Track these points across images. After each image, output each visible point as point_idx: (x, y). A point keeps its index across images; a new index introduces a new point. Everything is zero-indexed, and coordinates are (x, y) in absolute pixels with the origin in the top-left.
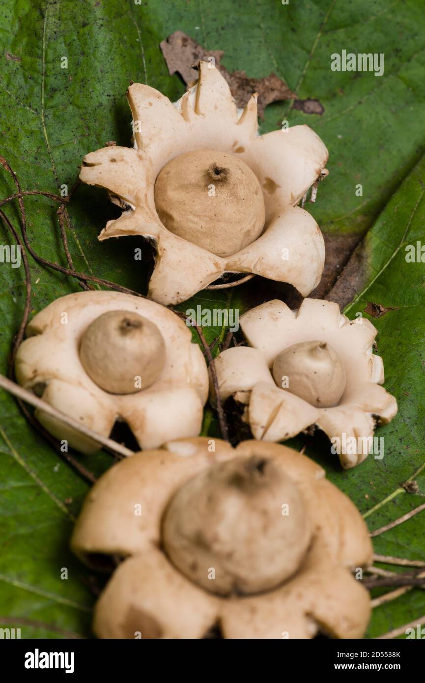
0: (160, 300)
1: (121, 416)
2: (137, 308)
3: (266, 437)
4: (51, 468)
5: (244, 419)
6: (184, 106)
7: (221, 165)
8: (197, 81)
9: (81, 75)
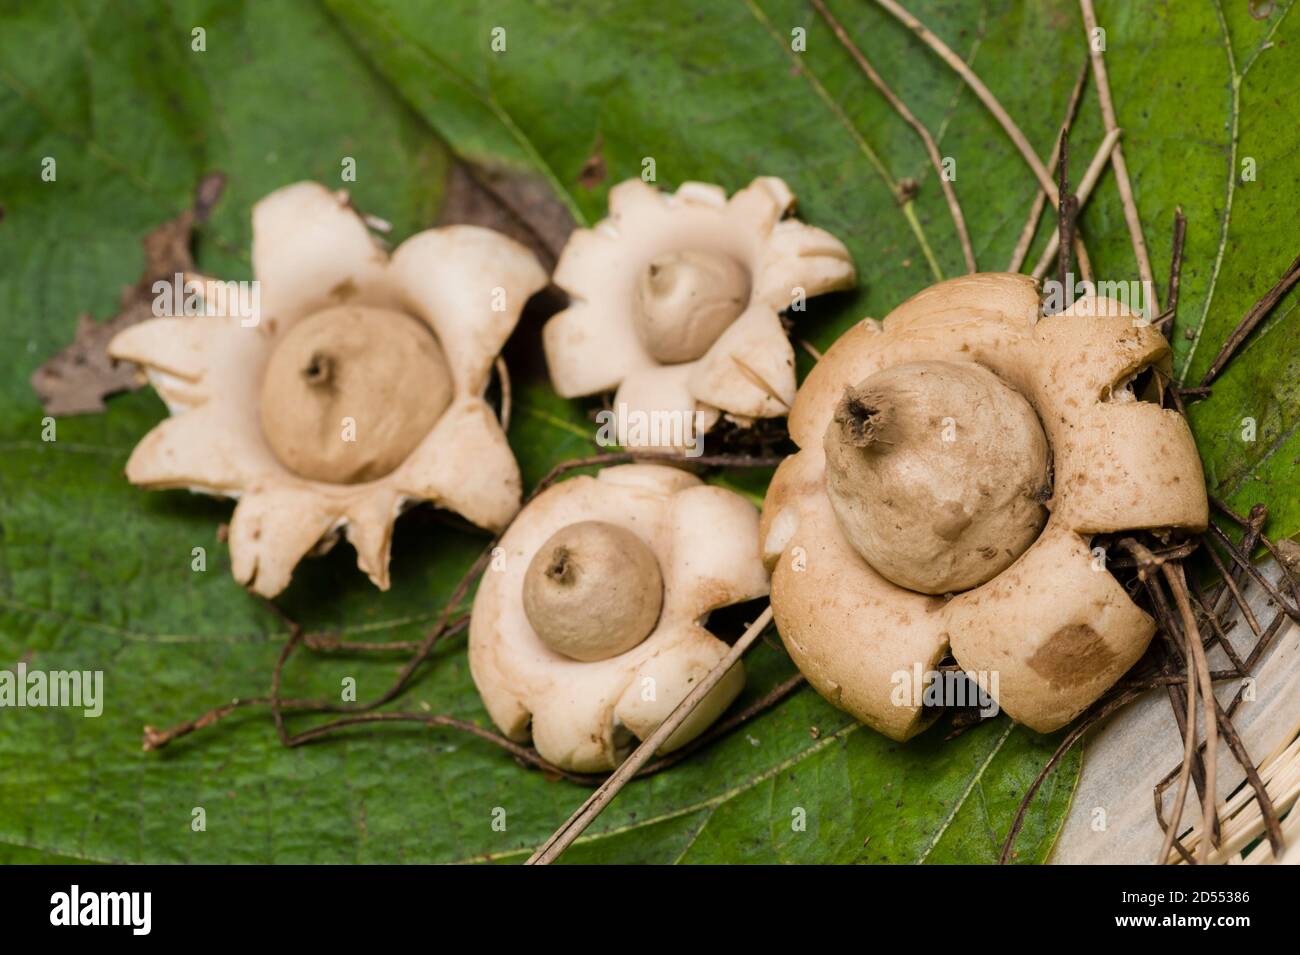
0: (509, 515)
1: (700, 618)
2: (521, 554)
3: (786, 396)
4: (751, 750)
5: (746, 424)
6: (181, 398)
7: (305, 361)
8: (140, 366)
9: (84, 557)
